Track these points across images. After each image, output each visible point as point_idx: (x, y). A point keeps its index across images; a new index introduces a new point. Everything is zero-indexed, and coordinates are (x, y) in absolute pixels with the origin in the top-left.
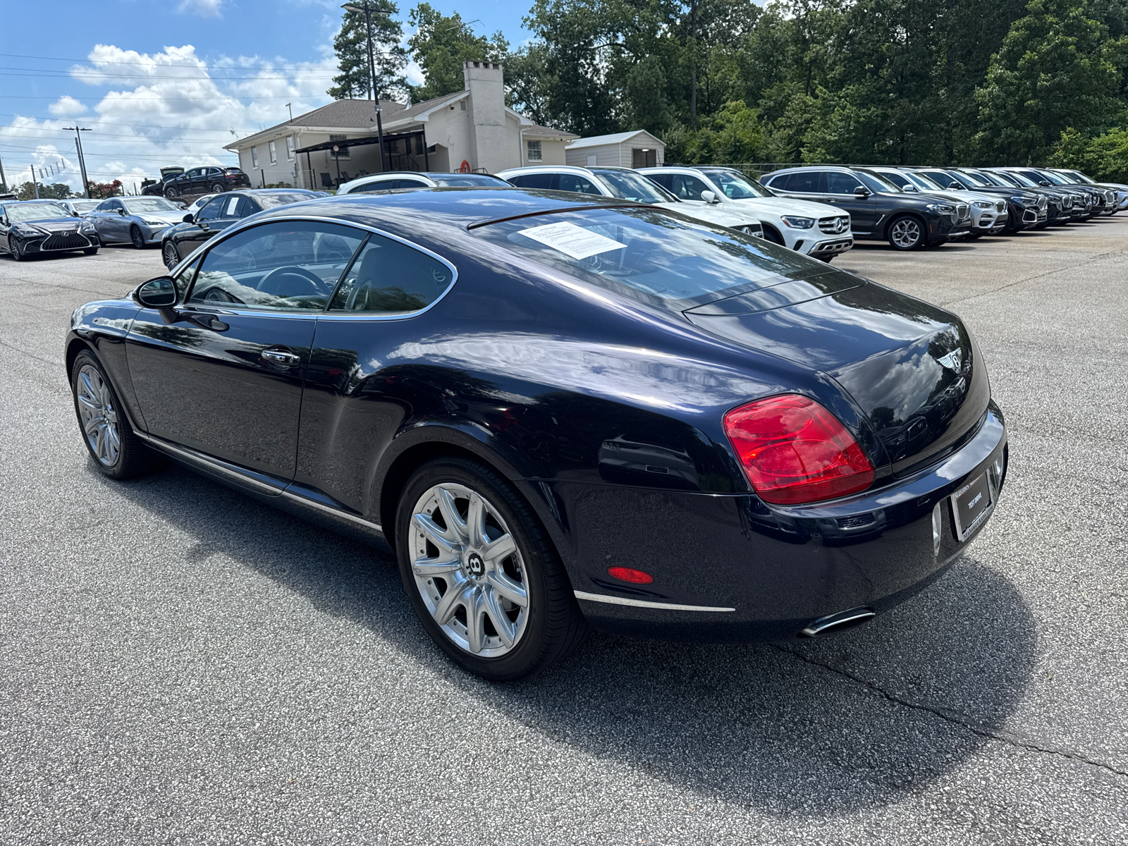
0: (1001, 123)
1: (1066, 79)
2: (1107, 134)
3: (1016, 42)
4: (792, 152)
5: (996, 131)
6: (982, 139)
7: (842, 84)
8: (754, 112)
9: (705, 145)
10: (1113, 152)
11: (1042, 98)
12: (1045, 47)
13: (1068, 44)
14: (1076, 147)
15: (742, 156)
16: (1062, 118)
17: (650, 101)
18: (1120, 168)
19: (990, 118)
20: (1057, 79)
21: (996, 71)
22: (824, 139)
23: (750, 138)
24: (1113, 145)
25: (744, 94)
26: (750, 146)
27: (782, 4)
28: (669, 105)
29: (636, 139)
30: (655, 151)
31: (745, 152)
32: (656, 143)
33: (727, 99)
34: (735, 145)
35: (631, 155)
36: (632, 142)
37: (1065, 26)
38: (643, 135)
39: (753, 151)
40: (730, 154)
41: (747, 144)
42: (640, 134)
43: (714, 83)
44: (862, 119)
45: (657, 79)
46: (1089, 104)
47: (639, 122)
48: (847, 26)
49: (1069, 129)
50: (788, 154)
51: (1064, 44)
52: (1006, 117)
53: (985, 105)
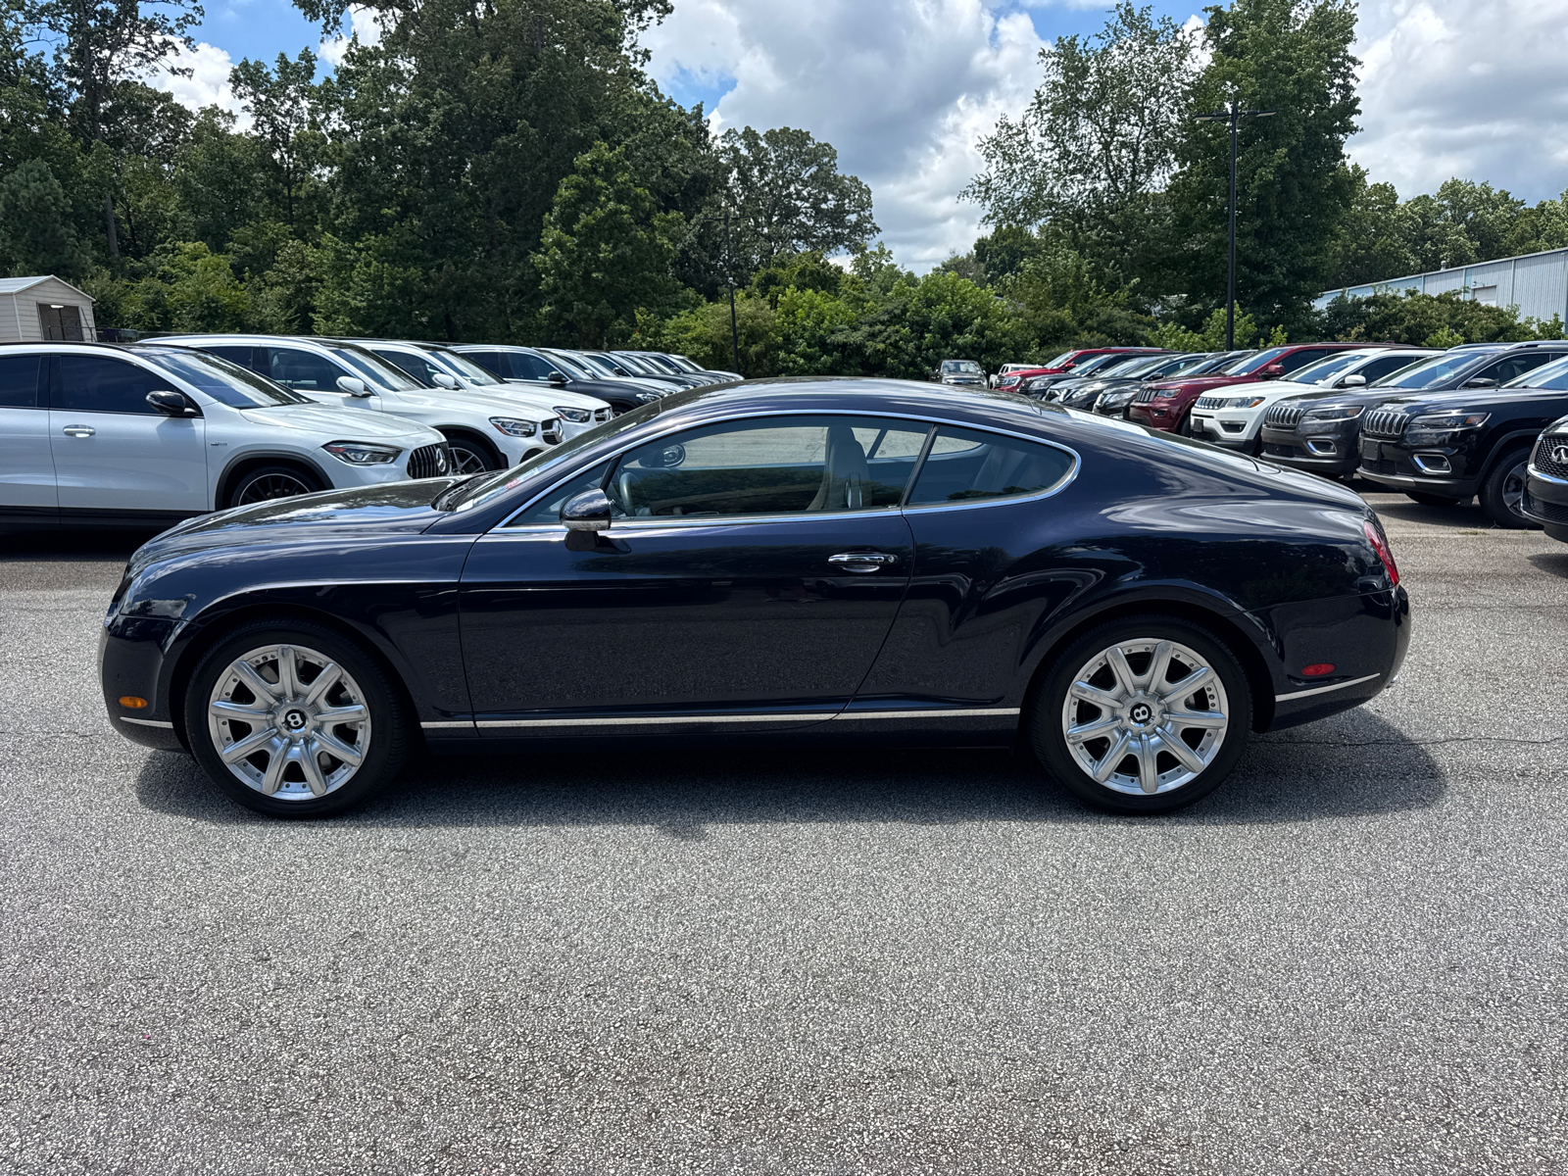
0: (570, 296)
1: (628, 250)
2: (679, 317)
3: (566, 203)
4: (294, 320)
5: (564, 305)
6: (549, 315)
7: (358, 233)
8: (224, 261)
9: (155, 305)
10: (689, 335)
11: (606, 271)
12: (599, 213)
13: (623, 213)
14: (652, 329)
15: (222, 322)
16: (626, 296)
17: (45, 231)
18: (698, 354)
19: (555, 289)
20: (619, 251)
21: (551, 235)
22: (345, 303)
23: (230, 298)
24: (687, 329)
25: (193, 233)
26: (231, 309)
27: (222, 112)
28: (78, 240)
29: (40, 288)
30: (77, 308)
31: (224, 316)
32: (78, 296)
33: (166, 237)
34: (209, 307)
35: (36, 314)
36: (35, 293)
37: (616, 192)
38: (53, 284)
39: (238, 315)
40: (201, 318)
41: (226, 306)
42: (47, 281)
43: (140, 212)
44: (399, 282)
45: (56, 199)
46: (653, 281)
47: (27, 261)
48: (354, 158)
49: (641, 309)
50: (289, 322)
51: (616, 212)
52: (575, 288)
53: (547, 271)
